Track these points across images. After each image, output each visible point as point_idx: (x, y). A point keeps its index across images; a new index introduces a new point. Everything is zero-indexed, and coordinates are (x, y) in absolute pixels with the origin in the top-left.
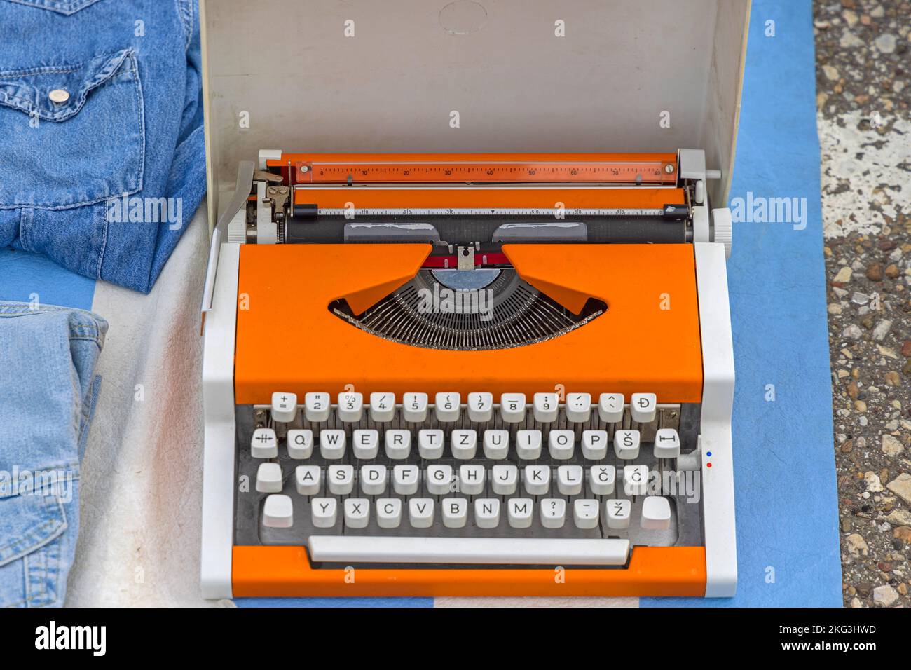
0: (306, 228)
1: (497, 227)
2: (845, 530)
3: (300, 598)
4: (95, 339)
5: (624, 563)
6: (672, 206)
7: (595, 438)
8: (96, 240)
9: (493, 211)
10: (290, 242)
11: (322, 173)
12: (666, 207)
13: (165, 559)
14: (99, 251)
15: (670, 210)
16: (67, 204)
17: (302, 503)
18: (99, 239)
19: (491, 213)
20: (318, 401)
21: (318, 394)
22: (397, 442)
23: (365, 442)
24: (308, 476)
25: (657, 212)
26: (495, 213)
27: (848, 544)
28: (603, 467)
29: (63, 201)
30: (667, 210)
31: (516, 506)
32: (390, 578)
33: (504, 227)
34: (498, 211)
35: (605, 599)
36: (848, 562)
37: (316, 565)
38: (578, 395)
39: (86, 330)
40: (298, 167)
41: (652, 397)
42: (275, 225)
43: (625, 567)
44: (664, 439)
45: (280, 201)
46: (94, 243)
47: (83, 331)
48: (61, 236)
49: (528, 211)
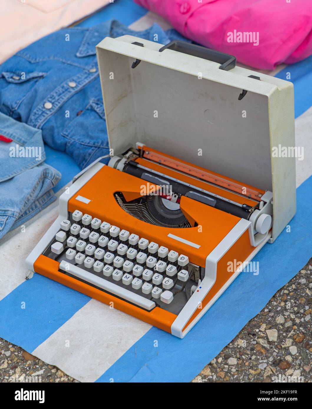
0: (132, 170)
1: (188, 191)
2: (239, 337)
3: (55, 281)
4: (51, 180)
5: (149, 309)
6: (246, 205)
7: (161, 264)
8: (87, 157)
9: (190, 185)
10: (125, 172)
11: (152, 156)
12: (244, 205)
13: (27, 254)
14: (86, 161)
15: (245, 206)
16: (85, 143)
17: (66, 248)
18: (88, 157)
19: (189, 186)
20: (87, 217)
21: (88, 215)
22: (102, 240)
23: (93, 236)
24: (72, 240)
25: (241, 205)
26: (190, 186)
27: (237, 341)
28: (159, 275)
29: (85, 142)
30: (244, 206)
31: (126, 276)
32: (78, 284)
33: (191, 192)
34: (191, 186)
35: (142, 322)
36: (231, 347)
37: (60, 270)
38: (164, 247)
39: (50, 175)
40: (145, 151)
41: (186, 258)
42: (124, 165)
43: (149, 311)
44: (182, 273)
45: (131, 159)
46: (86, 158)
47: (48, 175)
48: (76, 152)
49: (200, 189)
